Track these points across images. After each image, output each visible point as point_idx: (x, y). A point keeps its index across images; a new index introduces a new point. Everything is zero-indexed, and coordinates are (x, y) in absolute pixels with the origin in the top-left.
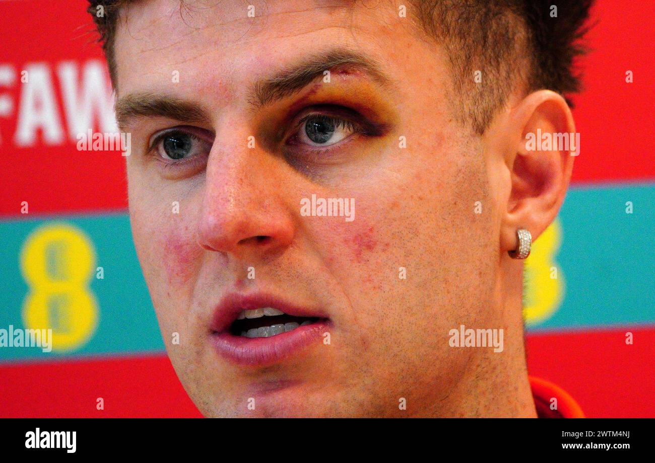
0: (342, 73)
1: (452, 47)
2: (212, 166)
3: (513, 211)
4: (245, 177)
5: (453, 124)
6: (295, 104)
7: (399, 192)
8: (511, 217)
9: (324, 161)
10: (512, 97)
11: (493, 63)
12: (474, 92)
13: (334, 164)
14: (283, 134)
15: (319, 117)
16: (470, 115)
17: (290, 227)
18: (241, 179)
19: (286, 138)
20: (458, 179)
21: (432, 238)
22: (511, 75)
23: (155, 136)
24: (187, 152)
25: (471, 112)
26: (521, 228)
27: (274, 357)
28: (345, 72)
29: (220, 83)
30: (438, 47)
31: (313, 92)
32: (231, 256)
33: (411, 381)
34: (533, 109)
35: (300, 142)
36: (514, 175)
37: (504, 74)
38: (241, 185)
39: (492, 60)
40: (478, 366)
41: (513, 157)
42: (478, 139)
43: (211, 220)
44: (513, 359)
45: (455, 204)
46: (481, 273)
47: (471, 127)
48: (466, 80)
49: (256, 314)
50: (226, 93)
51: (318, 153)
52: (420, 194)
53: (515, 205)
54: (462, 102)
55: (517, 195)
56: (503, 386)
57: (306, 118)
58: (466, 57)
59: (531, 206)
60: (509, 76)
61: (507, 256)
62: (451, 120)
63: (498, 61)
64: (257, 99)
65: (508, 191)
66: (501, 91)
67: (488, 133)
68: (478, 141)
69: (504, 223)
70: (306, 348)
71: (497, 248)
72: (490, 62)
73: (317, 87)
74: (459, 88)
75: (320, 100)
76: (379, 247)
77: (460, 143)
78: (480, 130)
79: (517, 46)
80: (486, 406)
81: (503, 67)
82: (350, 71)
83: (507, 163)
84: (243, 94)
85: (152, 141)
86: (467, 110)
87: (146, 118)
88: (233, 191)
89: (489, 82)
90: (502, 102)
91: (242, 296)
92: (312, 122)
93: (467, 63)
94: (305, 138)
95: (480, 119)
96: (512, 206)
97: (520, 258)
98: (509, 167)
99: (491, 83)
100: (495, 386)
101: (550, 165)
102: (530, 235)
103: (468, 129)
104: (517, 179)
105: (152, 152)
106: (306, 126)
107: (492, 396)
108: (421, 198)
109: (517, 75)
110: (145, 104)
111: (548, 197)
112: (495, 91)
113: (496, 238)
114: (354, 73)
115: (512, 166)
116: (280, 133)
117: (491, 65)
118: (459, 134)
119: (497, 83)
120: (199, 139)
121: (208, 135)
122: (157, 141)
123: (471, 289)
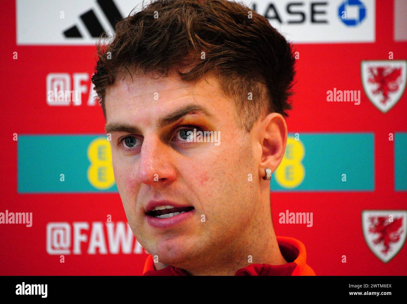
0: (193, 113)
1: (236, 99)
2: (143, 151)
3: (263, 162)
4: (156, 155)
5: (238, 129)
6: (174, 126)
7: (217, 158)
8: (263, 164)
9: (187, 147)
10: (261, 116)
11: (253, 104)
12: (245, 116)
13: (191, 148)
14: (171, 136)
15: (184, 129)
16: (244, 125)
17: (174, 174)
18: (154, 156)
19: (172, 138)
20: (240, 151)
21: (231, 175)
22: (261, 108)
23: (122, 138)
24: (135, 144)
25: (245, 124)
26: (267, 168)
27: (171, 225)
28: (194, 113)
29: (145, 119)
30: (230, 100)
31: (181, 121)
32: (152, 187)
33: (225, 231)
34: (269, 121)
35: (178, 140)
36: (263, 147)
37: (257, 107)
38: (154, 158)
39: (252, 102)
40: (253, 223)
41: (263, 140)
42: (248, 134)
43: (144, 173)
44: (266, 219)
45: (240, 161)
46: (251, 187)
47: (245, 129)
48: (242, 111)
49: (163, 208)
50: (148, 123)
51: (185, 143)
52: (225, 158)
53: (264, 158)
54: (241, 120)
55: (265, 154)
56: (263, 230)
57: (179, 130)
58: (242, 102)
59: (271, 159)
60: (260, 108)
61: (262, 179)
62: (237, 128)
63: (255, 103)
64: (160, 125)
65: (261, 153)
66: (256, 114)
67: (251, 132)
68: (248, 135)
69: (260, 166)
70: (184, 221)
71: (258, 177)
72: (252, 103)
73: (183, 119)
74: (240, 115)
75: (184, 124)
76: (210, 180)
77: (241, 137)
78: (249, 131)
79: (263, 96)
80: (257, 239)
81: (257, 105)
82: (195, 112)
83: (260, 143)
84: (154, 123)
85: (120, 140)
86: (243, 123)
87: (118, 132)
88: (151, 161)
89: (251, 111)
90: (257, 118)
91: (157, 201)
92: (182, 131)
93: (242, 104)
94: (179, 138)
95: (248, 126)
96: (263, 159)
97: (267, 180)
98: (261, 144)
99: (252, 111)
100: (260, 230)
101: (278, 142)
102: (271, 171)
103: (244, 131)
104: (265, 148)
105: (120, 145)
106: (180, 133)
107: (259, 235)
108: (225, 160)
109: (263, 108)
110: (116, 127)
111: (277, 155)
112: (254, 115)
113: (257, 173)
114: (197, 113)
115: (262, 143)
116: (169, 136)
117: (252, 104)
118: (240, 133)
119: (255, 111)
120: (138, 139)
121: (141, 137)
122: (122, 140)
123: (247, 194)
